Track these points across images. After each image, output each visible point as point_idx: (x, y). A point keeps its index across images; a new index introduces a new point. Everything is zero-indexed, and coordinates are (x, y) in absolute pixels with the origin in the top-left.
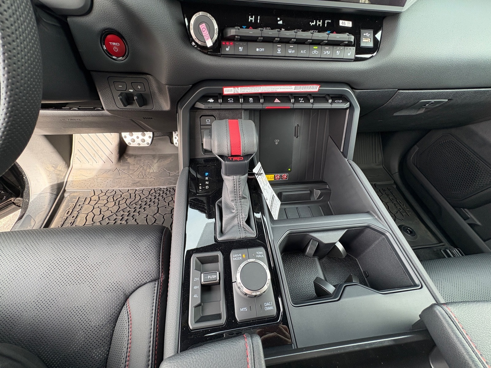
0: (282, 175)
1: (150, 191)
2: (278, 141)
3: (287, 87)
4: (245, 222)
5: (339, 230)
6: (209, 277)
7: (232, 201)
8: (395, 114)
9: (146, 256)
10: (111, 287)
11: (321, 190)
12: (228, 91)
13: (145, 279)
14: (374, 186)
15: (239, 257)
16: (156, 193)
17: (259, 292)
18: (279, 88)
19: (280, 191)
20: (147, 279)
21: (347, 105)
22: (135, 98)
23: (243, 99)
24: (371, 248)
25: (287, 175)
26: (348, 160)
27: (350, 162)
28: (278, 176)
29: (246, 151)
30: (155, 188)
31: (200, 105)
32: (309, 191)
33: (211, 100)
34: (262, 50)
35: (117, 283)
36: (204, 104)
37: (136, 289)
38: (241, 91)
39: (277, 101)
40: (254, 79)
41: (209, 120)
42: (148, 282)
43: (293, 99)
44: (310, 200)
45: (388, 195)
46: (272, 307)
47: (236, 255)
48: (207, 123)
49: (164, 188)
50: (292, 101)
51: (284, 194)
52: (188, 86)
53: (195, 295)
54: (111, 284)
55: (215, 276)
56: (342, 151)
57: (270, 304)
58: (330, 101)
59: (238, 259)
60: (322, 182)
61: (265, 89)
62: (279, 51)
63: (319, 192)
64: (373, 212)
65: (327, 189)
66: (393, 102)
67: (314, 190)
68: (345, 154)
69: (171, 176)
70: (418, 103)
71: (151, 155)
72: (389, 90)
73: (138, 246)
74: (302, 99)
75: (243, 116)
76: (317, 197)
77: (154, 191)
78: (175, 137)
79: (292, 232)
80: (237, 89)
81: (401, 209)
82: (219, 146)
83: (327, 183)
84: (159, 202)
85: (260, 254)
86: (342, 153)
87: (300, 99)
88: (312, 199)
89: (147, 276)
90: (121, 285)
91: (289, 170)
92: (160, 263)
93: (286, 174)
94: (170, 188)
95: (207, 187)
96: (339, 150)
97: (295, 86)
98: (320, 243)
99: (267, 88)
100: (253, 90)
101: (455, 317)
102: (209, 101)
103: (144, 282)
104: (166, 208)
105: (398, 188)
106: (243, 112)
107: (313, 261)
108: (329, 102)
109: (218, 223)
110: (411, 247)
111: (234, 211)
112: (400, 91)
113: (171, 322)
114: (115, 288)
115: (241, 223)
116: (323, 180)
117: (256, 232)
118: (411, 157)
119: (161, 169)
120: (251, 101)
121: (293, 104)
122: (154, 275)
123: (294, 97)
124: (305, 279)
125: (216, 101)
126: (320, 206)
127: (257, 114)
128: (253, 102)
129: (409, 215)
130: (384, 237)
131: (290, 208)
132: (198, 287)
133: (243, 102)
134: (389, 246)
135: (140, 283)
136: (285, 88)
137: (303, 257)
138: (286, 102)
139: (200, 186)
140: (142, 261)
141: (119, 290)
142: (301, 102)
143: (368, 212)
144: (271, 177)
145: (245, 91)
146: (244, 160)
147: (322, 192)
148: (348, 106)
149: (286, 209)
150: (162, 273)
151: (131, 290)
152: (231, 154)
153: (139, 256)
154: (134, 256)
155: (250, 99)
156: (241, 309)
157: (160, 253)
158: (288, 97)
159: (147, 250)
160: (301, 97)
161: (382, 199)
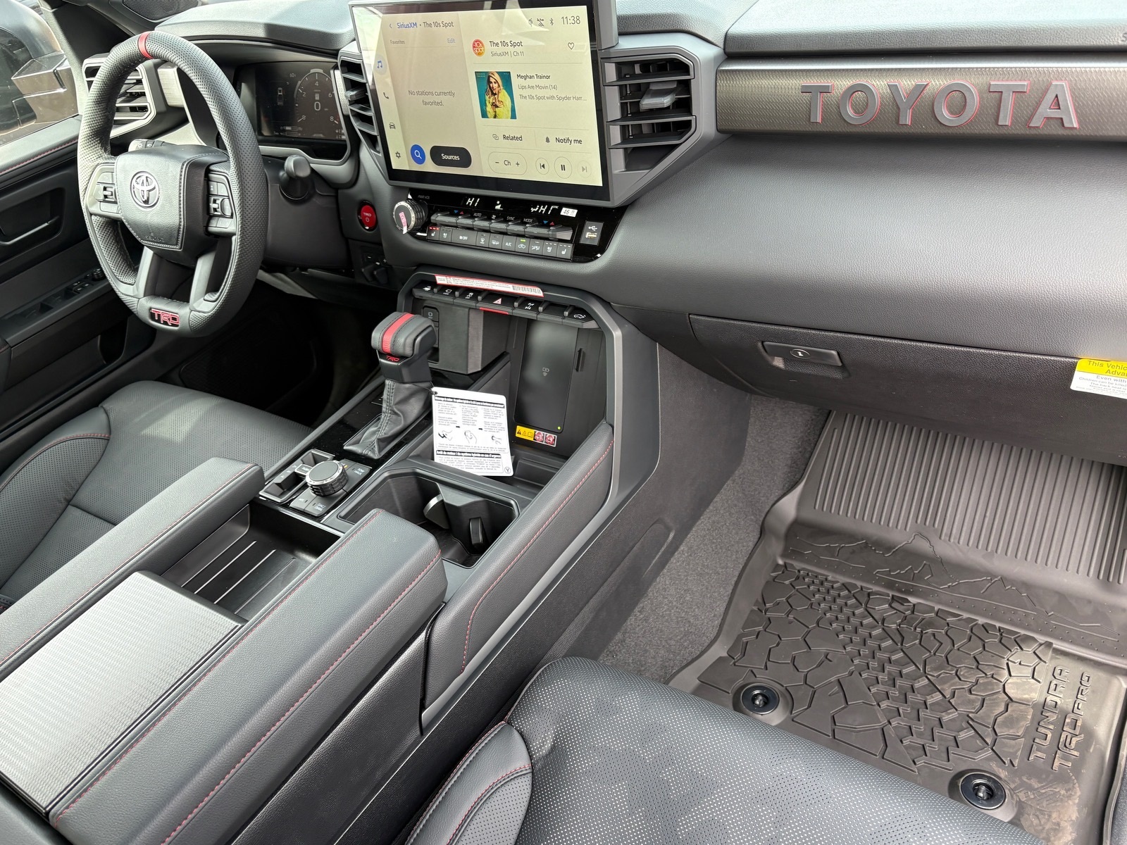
0: (546, 435)
2: (547, 370)
3: (504, 286)
12: (441, 280)
18: (495, 284)
25: (555, 437)
28: (540, 434)
33: (427, 289)
34: (465, 238)
39: (498, 300)
41: (432, 313)
50: (516, 305)
58: (566, 313)
62: (482, 241)
74: (533, 305)
85: (360, 472)
91: (559, 428)
93: (553, 436)
97: (513, 285)
102: (425, 289)
108: (564, 315)
117: (381, 456)
128: (471, 297)
132: (290, 472)
136: (500, 285)
138: (510, 305)
144: (530, 433)
145: (457, 282)
155: (469, 294)
160: (534, 302)
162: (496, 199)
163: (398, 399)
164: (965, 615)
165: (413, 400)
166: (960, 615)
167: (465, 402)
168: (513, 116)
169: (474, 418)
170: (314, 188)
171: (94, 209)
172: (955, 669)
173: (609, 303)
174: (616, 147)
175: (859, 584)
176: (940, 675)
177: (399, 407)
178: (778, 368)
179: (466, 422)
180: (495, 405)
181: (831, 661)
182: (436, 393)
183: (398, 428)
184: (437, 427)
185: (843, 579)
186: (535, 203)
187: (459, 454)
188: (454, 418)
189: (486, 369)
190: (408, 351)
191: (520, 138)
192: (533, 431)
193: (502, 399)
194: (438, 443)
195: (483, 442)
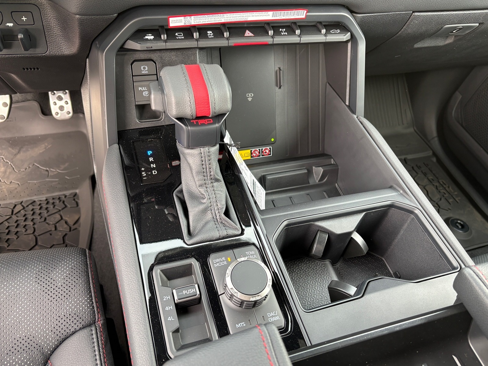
0: (262, 149)
1: (12, 208)
2: (251, 95)
3: (262, 14)
4: (224, 214)
5: (354, 215)
6: (184, 292)
7: (201, 186)
8: (416, 46)
9: (68, 291)
10: (18, 346)
11: (323, 167)
12: (175, 22)
13: (73, 325)
14: (404, 162)
15: (222, 261)
16: (25, 211)
17: (260, 296)
18: (251, 15)
19: (263, 174)
20: (76, 325)
21: (346, 37)
22: (19, 37)
23: (198, 33)
24: (399, 237)
25: (270, 148)
26: (357, 117)
27: (360, 120)
28: (256, 150)
29: (217, 108)
30: (22, 202)
31: (132, 45)
32: (306, 170)
33: (150, 37)
35: (27, 338)
36: (140, 44)
37: (60, 344)
38: (195, 21)
39: (248, 33)
40: (214, 4)
41: (146, 67)
42: (79, 330)
43: (271, 30)
44: (309, 183)
45: (425, 174)
46: (278, 317)
47: (218, 260)
48: (143, 72)
49: (41, 201)
50: (271, 33)
51: (268, 178)
52: (111, 16)
53: (170, 317)
54: (18, 341)
55: (193, 290)
56: (347, 103)
57: (275, 313)
58: (324, 31)
59: (222, 264)
60: (324, 155)
61: (230, 17)
63: (321, 170)
64: (397, 186)
65: (331, 164)
66: (410, 29)
67: (314, 167)
68: (352, 108)
69: (53, 177)
70: (442, 30)
71: (5, 139)
72: (401, 13)
73: (51, 278)
74: (284, 30)
75: (198, 59)
76: (319, 178)
77: (22, 208)
78: (55, 102)
79: (291, 222)
80: (189, 19)
81: (445, 194)
82: (178, 104)
83: (331, 156)
84: (36, 226)
85: (251, 255)
86: (349, 107)
87: (280, 30)
88: (311, 182)
89: (75, 321)
90: (34, 340)
91: (273, 140)
92: (92, 299)
93: (268, 148)
94: (53, 199)
95: (155, 172)
96: (343, 103)
97: (273, 12)
98: (331, 235)
99: (233, 16)
100: (213, 20)
101: (483, 274)
102: (146, 37)
103: (72, 330)
104: (51, 234)
105: (439, 161)
106: (197, 52)
107: (323, 267)
108: (322, 33)
109: (183, 221)
110: (464, 248)
111: (204, 201)
112: (416, 14)
113: (143, 355)
114: (25, 346)
115: (218, 217)
116: (326, 152)
117: (240, 227)
118: (453, 112)
119: (29, 164)
120: (210, 35)
121: (272, 37)
122: (87, 318)
123: (273, 27)
124: (316, 292)
125: (158, 37)
126: (325, 192)
127: (216, 54)
128: (213, 37)
129: (458, 201)
130: (412, 216)
131: (279, 199)
132: (171, 307)
133: (198, 37)
134: (420, 228)
135: (65, 333)
136: (258, 14)
137: (308, 263)
138: (262, 35)
139: (143, 171)
140: (63, 300)
141: (32, 348)
142: (284, 35)
143: (391, 187)
144: (247, 153)
145: (201, 21)
146: (214, 123)
147: (325, 169)
148: (349, 38)
149: (274, 200)
150: (98, 314)
151: (52, 345)
152: (196, 115)
153: (56, 292)
154: (47, 294)
155: (208, 32)
156: (237, 325)
157: (90, 285)
158: (263, 27)
159: (68, 282)
160: (283, 27)
161: (417, 181)
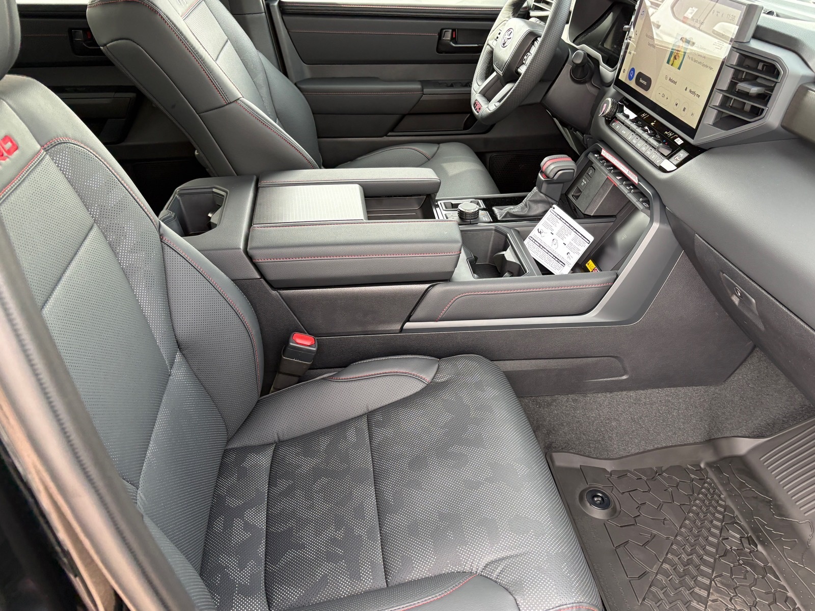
12: (604, 153)
34: (625, 132)
62: (630, 138)
162: (655, 119)
163: (531, 199)
164: (783, 583)
165: (540, 205)
166: (780, 580)
167: (567, 224)
168: (679, 68)
169: (565, 236)
170: (591, 78)
171: (490, 43)
172: (735, 595)
173: (665, 206)
174: (714, 108)
175: (737, 513)
176: (720, 587)
177: (531, 203)
178: (734, 303)
179: (559, 234)
180: (584, 238)
181: (664, 524)
182: (554, 208)
183: (522, 213)
184: (540, 225)
185: (730, 503)
186: (669, 130)
187: (541, 247)
188: (554, 227)
189: (595, 217)
190: (551, 175)
191: (675, 83)
192: (594, 266)
193: (591, 238)
194: (534, 233)
195: (561, 252)
